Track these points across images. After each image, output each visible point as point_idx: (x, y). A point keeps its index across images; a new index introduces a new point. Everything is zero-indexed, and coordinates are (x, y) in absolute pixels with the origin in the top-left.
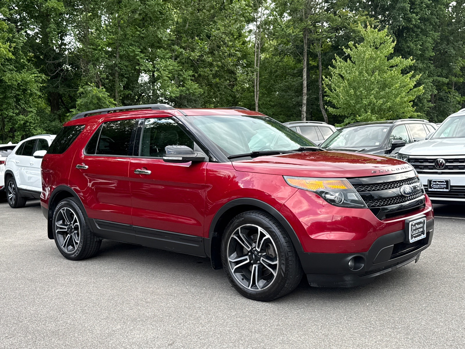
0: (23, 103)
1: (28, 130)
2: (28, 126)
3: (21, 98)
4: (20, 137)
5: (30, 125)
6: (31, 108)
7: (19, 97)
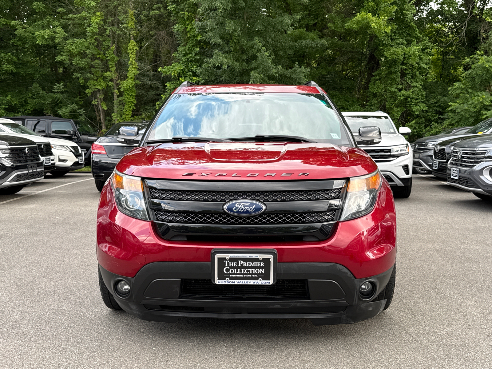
0: (409, 78)
1: (409, 106)
2: (409, 102)
3: (408, 72)
4: (400, 113)
5: (411, 101)
6: (417, 82)
7: (406, 72)
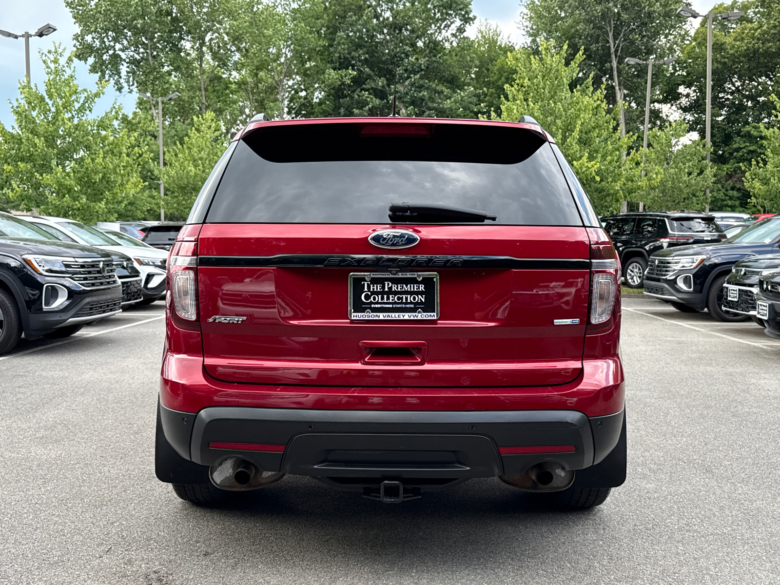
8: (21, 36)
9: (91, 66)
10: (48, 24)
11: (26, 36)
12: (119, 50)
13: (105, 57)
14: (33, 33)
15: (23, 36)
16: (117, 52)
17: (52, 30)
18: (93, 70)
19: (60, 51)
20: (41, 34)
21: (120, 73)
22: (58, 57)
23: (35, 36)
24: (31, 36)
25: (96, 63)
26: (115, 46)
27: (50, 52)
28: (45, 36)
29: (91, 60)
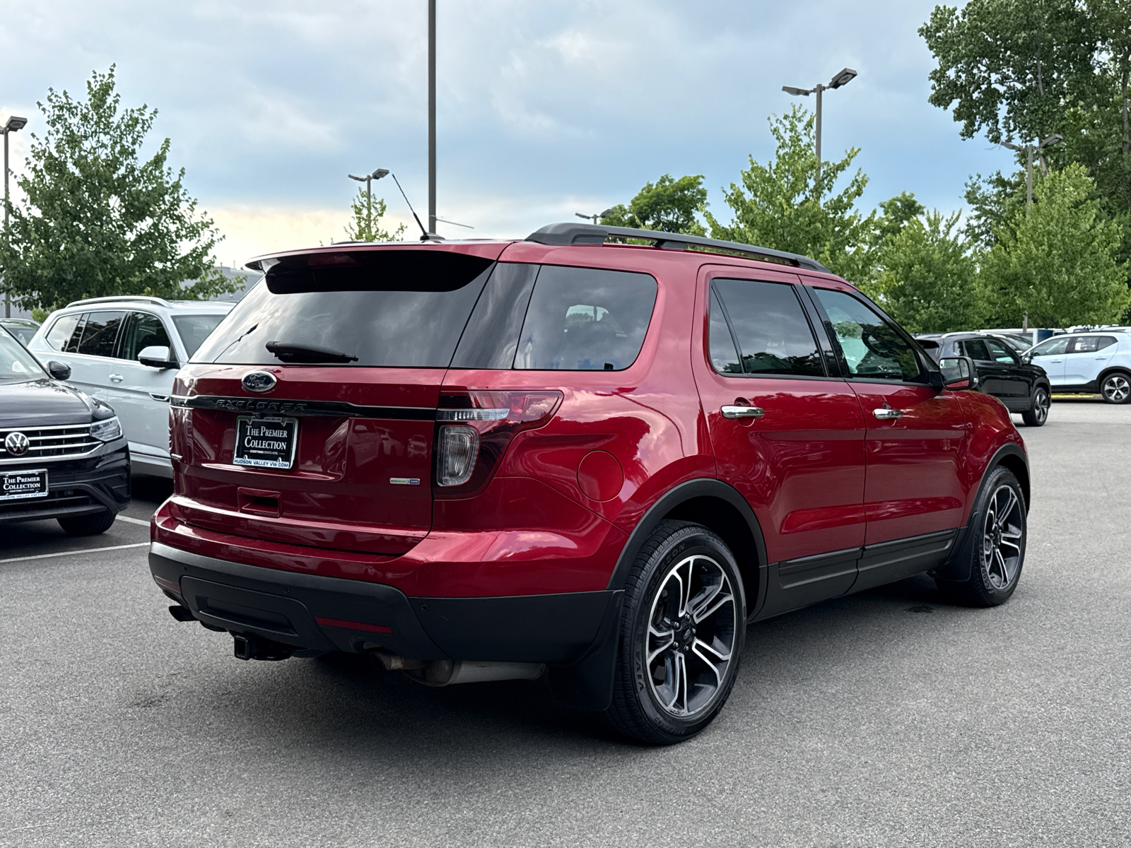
8: (812, 91)
9: (954, 111)
10: (845, 69)
11: (818, 90)
12: (996, 82)
13: (975, 95)
14: (826, 84)
15: (814, 91)
16: (993, 86)
17: (851, 76)
18: (958, 116)
19: (799, 115)
20: (836, 84)
21: (996, 115)
22: (796, 123)
23: (829, 88)
24: (824, 88)
25: (961, 106)
26: (990, 76)
27: (786, 117)
28: (841, 86)
29: (955, 103)
